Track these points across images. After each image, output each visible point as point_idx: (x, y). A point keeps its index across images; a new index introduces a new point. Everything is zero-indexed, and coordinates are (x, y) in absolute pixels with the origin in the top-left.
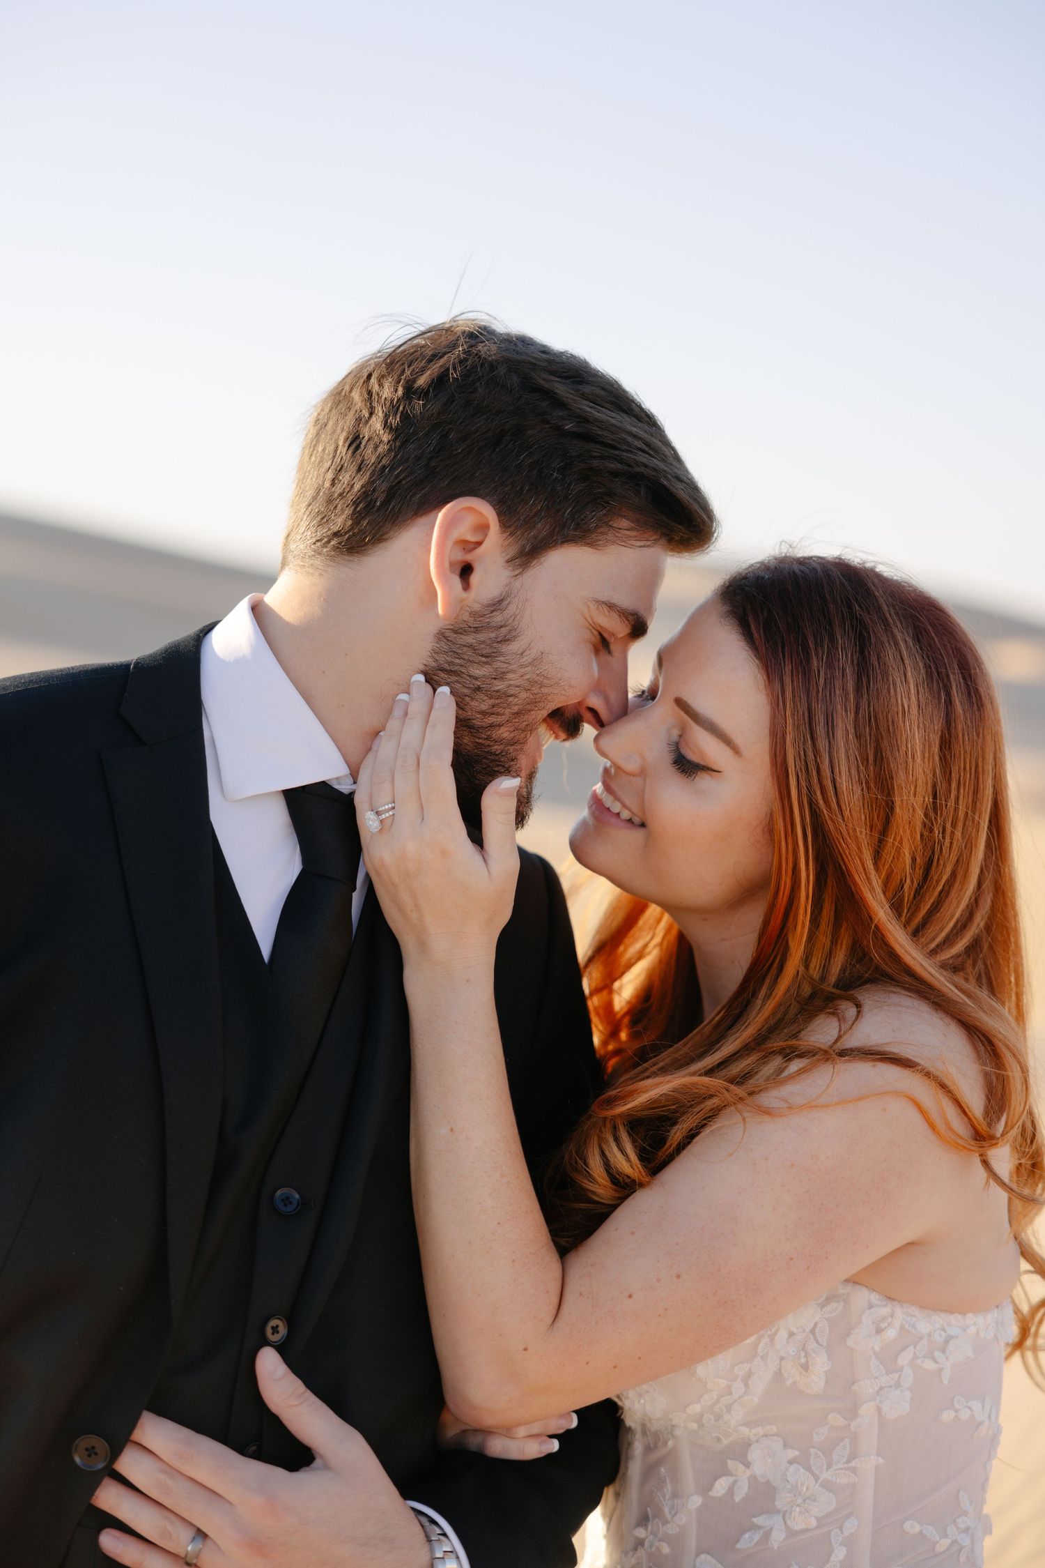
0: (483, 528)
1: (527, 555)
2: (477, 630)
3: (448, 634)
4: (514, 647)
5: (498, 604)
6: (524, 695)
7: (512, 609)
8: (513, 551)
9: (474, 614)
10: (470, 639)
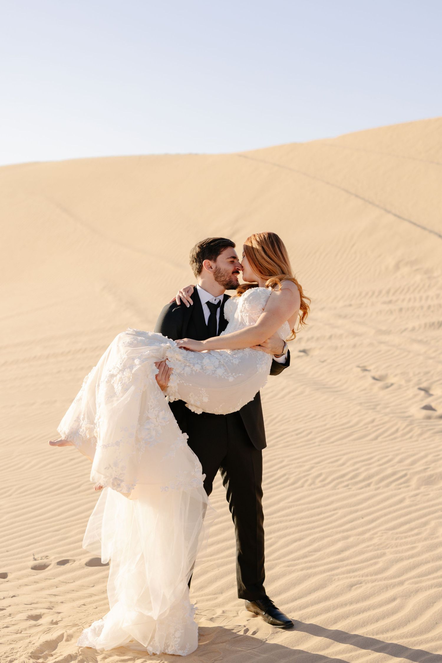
0: (209, 262)
1: (215, 261)
2: (216, 271)
3: (214, 274)
4: (221, 270)
5: (216, 267)
6: (226, 274)
7: (218, 267)
8: (213, 262)
9: (215, 270)
10: (217, 272)
